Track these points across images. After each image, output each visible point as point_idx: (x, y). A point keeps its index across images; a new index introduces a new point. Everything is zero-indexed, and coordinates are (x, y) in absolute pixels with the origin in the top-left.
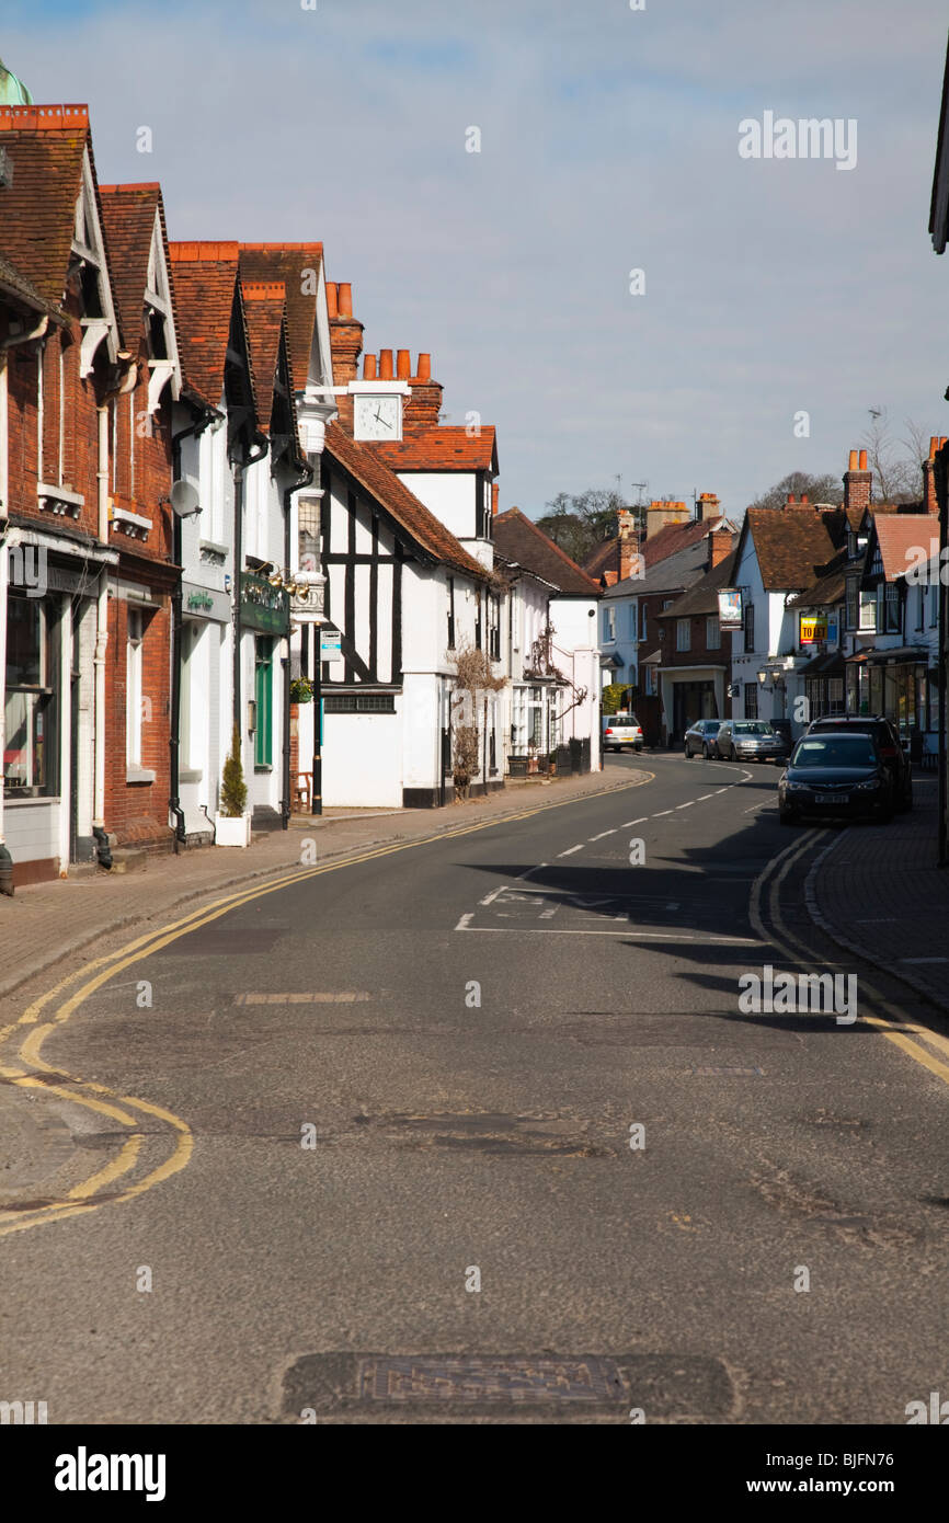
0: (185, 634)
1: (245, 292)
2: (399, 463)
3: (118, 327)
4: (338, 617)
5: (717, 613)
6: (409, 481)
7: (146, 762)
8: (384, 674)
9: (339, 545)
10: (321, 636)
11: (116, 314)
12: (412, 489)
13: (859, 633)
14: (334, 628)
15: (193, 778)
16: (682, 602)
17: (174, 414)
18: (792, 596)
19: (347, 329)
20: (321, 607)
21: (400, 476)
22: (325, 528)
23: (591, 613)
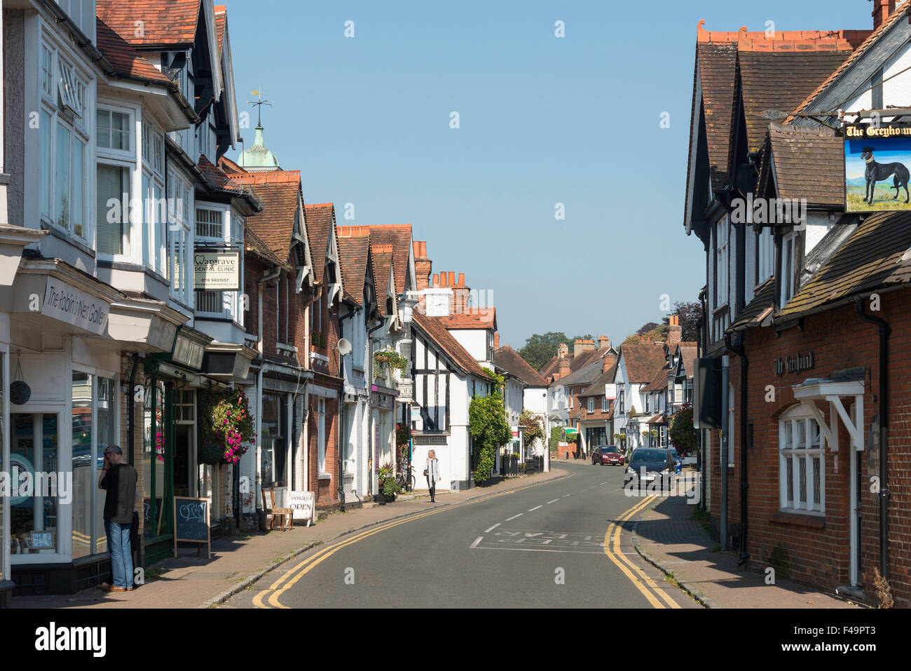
0: (347, 410)
1: (373, 249)
2: (450, 324)
3: (314, 270)
4: (420, 400)
5: (604, 395)
6: (455, 334)
7: (327, 471)
8: (442, 426)
9: (420, 365)
10: (412, 410)
11: (312, 264)
12: (455, 337)
13: (674, 404)
14: (417, 405)
15: (350, 478)
16: (591, 388)
17: (340, 307)
18: (643, 386)
19: (424, 263)
20: (411, 395)
21: (449, 331)
22: (413, 358)
23: (544, 395)
